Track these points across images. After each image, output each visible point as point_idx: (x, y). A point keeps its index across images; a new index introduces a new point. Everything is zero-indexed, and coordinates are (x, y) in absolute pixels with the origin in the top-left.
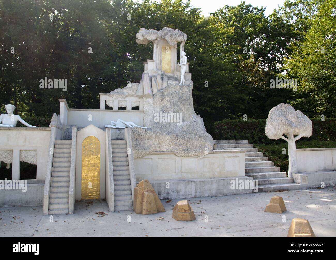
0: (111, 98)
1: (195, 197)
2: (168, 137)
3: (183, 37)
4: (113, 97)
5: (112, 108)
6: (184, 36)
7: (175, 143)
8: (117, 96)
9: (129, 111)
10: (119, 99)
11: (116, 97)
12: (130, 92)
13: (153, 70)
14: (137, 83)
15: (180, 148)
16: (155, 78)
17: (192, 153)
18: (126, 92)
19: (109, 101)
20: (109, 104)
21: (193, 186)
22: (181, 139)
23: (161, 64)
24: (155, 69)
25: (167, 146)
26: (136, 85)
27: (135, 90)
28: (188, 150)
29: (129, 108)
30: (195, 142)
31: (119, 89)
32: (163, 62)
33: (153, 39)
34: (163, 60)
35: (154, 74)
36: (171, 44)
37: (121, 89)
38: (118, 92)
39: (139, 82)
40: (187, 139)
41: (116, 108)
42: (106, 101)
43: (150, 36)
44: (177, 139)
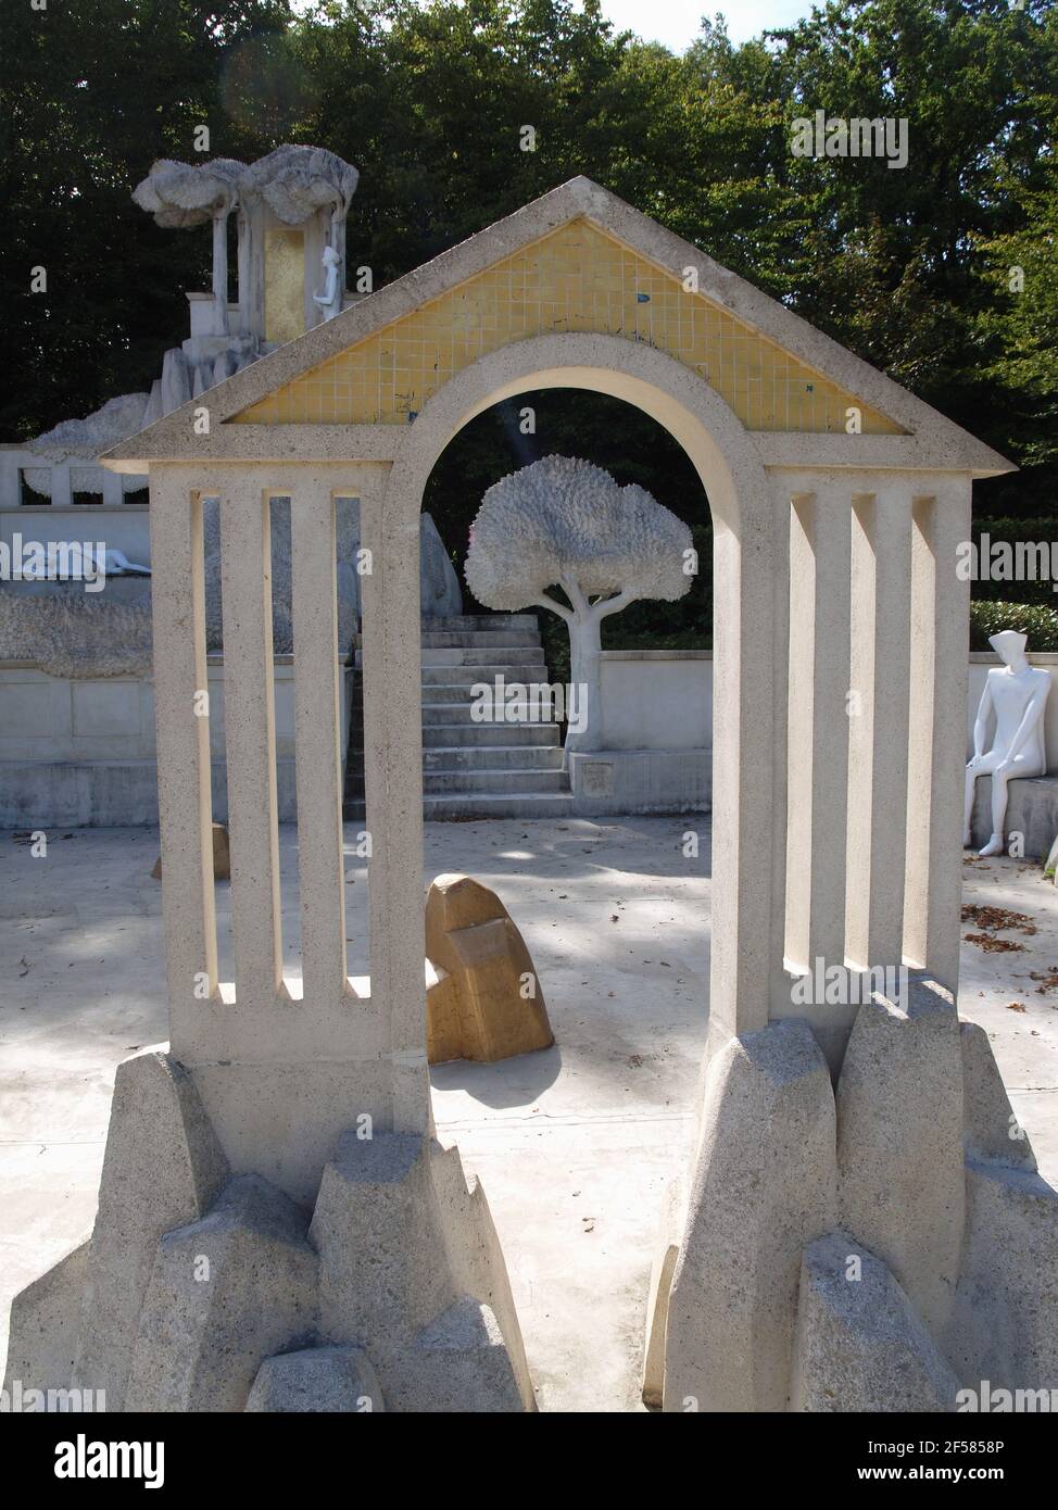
0: (40, 462)
1: (92, 825)
2: (14, 606)
3: (340, 181)
4: (47, 453)
5: (47, 501)
6: (344, 178)
7: (42, 625)
8: (62, 450)
9: (114, 509)
10: (73, 462)
11: (59, 453)
12: (111, 430)
13: (212, 335)
14: (143, 395)
15: (60, 645)
16: (208, 368)
17: (109, 664)
18: (96, 434)
19: (34, 471)
20: (37, 484)
21: (83, 783)
22: (66, 611)
23: (258, 308)
24: (220, 329)
25: (11, 637)
26: (136, 403)
27: (134, 425)
28: (90, 653)
29: (113, 496)
30: (124, 621)
31: (72, 421)
32: (270, 296)
33: (200, 203)
34: (269, 290)
35: (212, 353)
36: (286, 218)
37: (81, 422)
38: (66, 434)
39: (148, 390)
40: (90, 612)
41: (62, 497)
42: (22, 471)
43: (187, 193)
44: (52, 614)
